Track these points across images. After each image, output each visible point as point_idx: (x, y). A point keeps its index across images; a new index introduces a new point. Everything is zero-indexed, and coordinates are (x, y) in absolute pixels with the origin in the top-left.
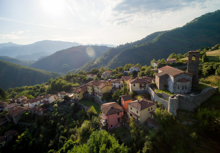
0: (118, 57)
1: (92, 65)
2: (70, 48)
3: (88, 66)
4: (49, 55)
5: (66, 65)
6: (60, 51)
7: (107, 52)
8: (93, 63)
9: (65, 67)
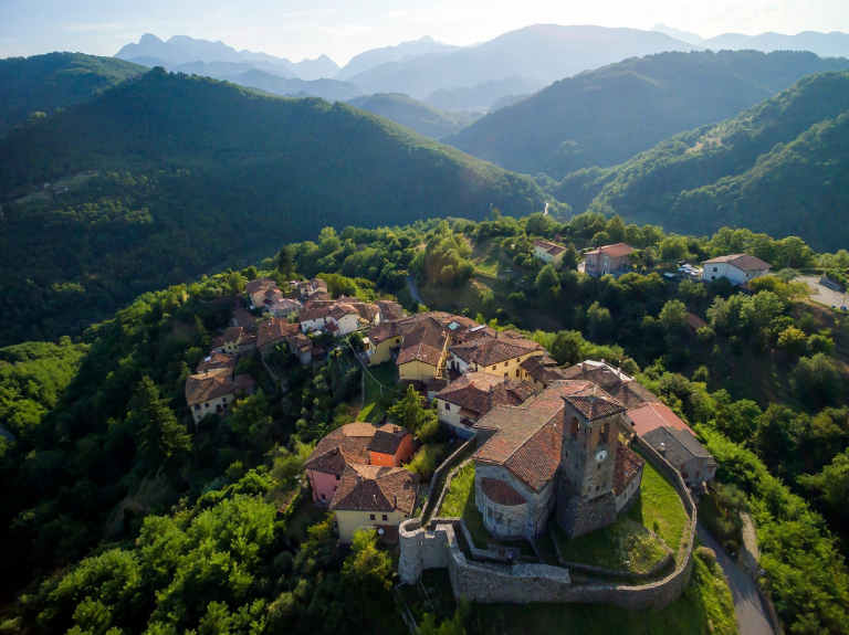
0: (828, 135)
1: (673, 160)
2: (614, 68)
3: (653, 161)
4: (533, 89)
5: (574, 144)
6: (566, 81)
7: (784, 95)
8: (681, 151)
9: (567, 151)
